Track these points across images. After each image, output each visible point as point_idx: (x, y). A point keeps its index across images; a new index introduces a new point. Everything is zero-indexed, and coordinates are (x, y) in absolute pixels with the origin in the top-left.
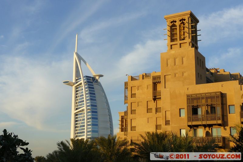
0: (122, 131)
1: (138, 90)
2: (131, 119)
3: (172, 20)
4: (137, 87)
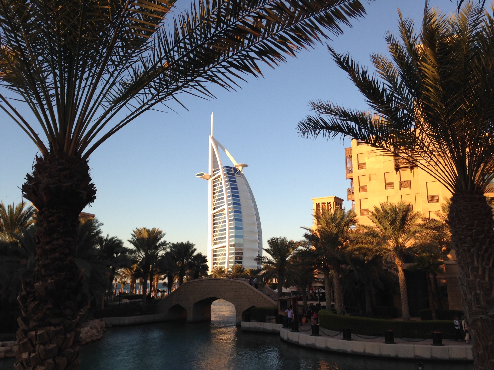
1: (369, 157)
2: (360, 199)
4: (366, 154)
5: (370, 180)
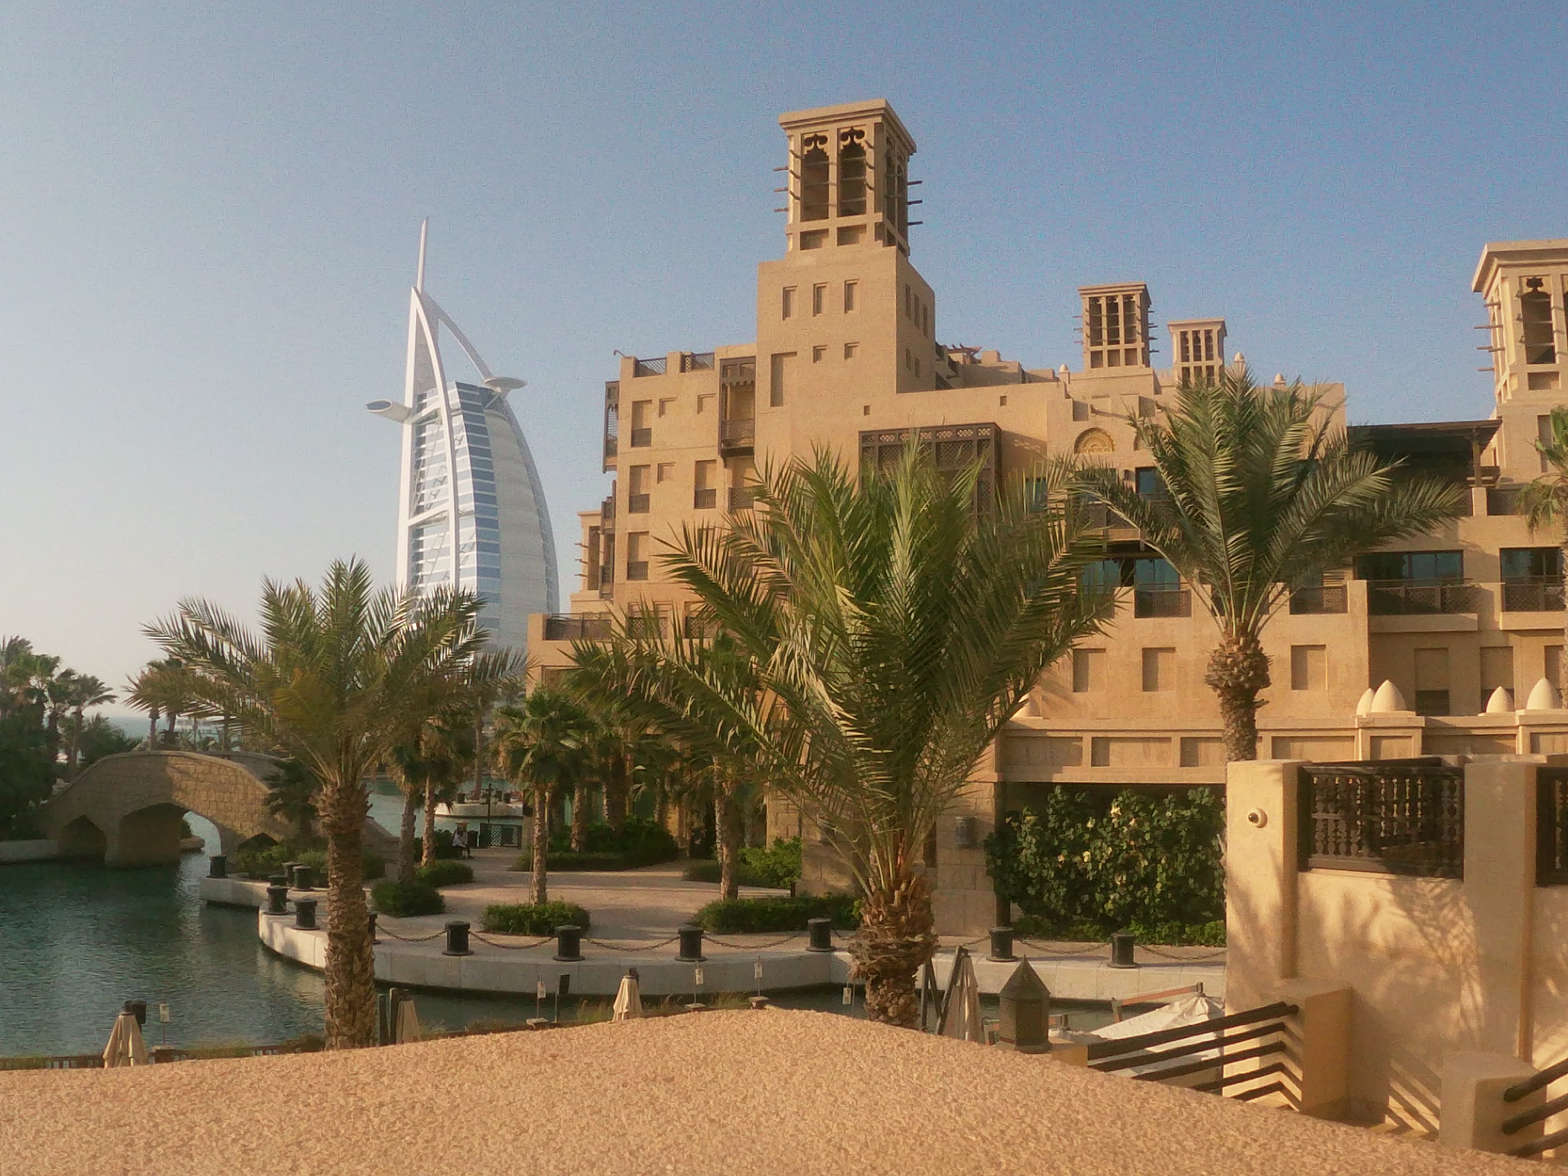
0: (590, 589)
1: (660, 414)
2: (630, 534)
3: (809, 132)
4: (656, 403)
5: (660, 479)
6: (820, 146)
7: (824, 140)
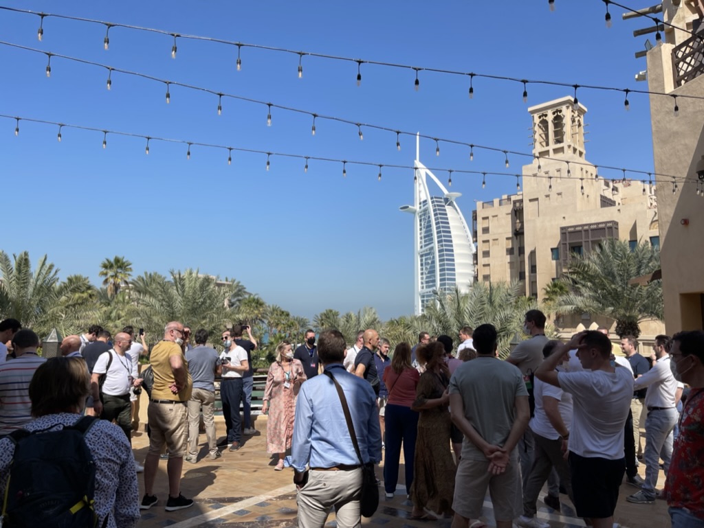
1: (492, 221)
3: (540, 114)
4: (490, 218)
5: (493, 245)
6: (544, 118)
7: (546, 115)
